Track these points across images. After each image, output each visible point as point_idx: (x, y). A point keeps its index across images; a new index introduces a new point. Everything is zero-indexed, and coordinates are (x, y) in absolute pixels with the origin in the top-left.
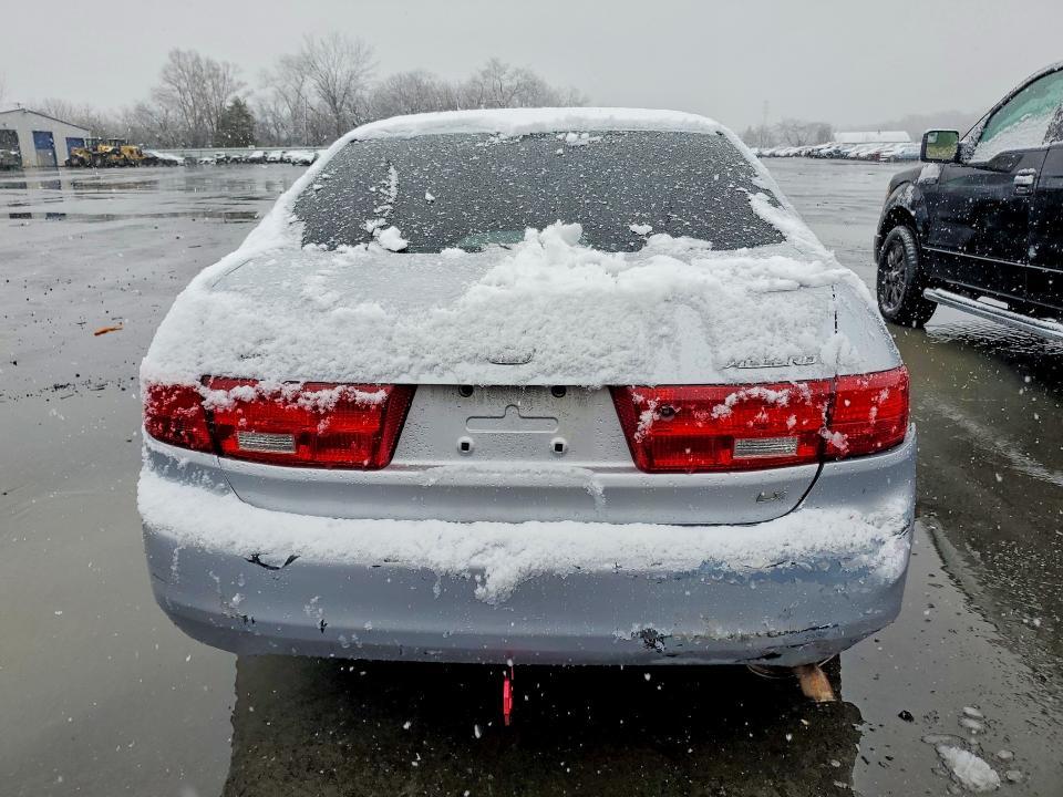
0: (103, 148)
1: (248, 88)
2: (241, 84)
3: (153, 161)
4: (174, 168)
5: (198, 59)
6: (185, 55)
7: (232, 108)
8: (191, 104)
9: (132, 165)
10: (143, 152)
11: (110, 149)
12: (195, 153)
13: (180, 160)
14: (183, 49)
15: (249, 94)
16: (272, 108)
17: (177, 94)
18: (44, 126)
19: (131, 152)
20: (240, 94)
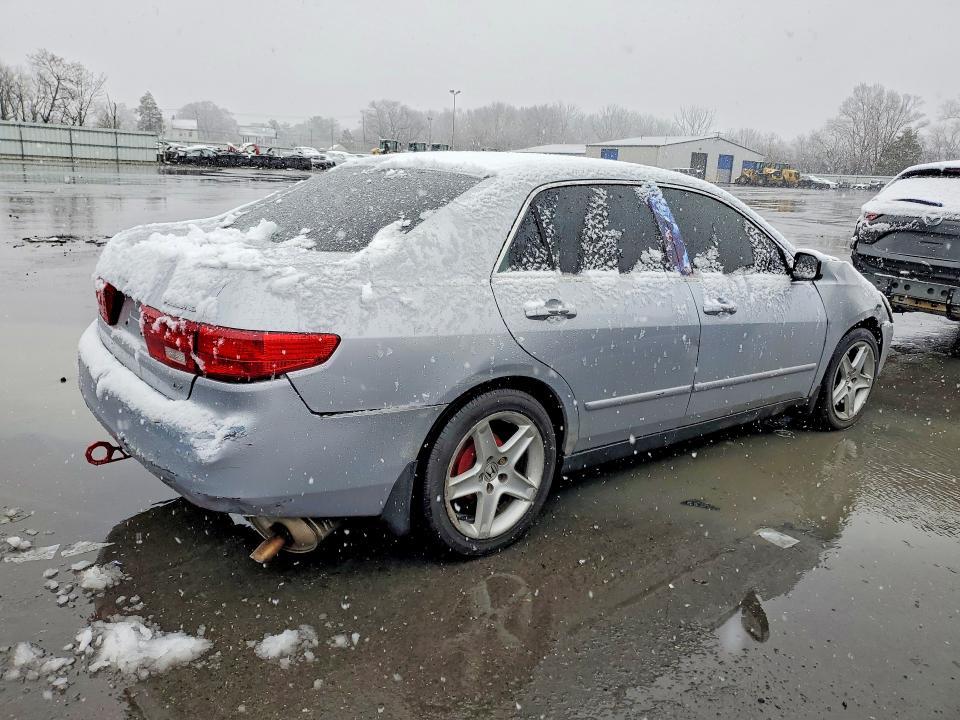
0: (767, 170)
1: (923, 120)
2: (917, 116)
3: (809, 184)
4: (825, 192)
5: (881, 92)
6: (870, 89)
7: (902, 139)
8: (862, 134)
9: (788, 187)
10: (801, 175)
11: (773, 171)
12: (850, 179)
13: (832, 184)
14: (870, 84)
15: (923, 125)
16: (949, 139)
17: (851, 125)
18: (728, 150)
19: (790, 175)
20: (913, 125)
